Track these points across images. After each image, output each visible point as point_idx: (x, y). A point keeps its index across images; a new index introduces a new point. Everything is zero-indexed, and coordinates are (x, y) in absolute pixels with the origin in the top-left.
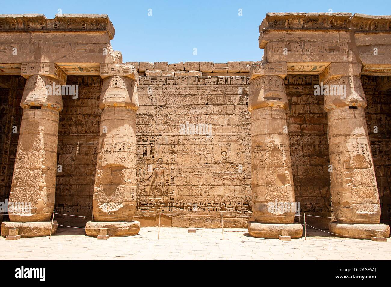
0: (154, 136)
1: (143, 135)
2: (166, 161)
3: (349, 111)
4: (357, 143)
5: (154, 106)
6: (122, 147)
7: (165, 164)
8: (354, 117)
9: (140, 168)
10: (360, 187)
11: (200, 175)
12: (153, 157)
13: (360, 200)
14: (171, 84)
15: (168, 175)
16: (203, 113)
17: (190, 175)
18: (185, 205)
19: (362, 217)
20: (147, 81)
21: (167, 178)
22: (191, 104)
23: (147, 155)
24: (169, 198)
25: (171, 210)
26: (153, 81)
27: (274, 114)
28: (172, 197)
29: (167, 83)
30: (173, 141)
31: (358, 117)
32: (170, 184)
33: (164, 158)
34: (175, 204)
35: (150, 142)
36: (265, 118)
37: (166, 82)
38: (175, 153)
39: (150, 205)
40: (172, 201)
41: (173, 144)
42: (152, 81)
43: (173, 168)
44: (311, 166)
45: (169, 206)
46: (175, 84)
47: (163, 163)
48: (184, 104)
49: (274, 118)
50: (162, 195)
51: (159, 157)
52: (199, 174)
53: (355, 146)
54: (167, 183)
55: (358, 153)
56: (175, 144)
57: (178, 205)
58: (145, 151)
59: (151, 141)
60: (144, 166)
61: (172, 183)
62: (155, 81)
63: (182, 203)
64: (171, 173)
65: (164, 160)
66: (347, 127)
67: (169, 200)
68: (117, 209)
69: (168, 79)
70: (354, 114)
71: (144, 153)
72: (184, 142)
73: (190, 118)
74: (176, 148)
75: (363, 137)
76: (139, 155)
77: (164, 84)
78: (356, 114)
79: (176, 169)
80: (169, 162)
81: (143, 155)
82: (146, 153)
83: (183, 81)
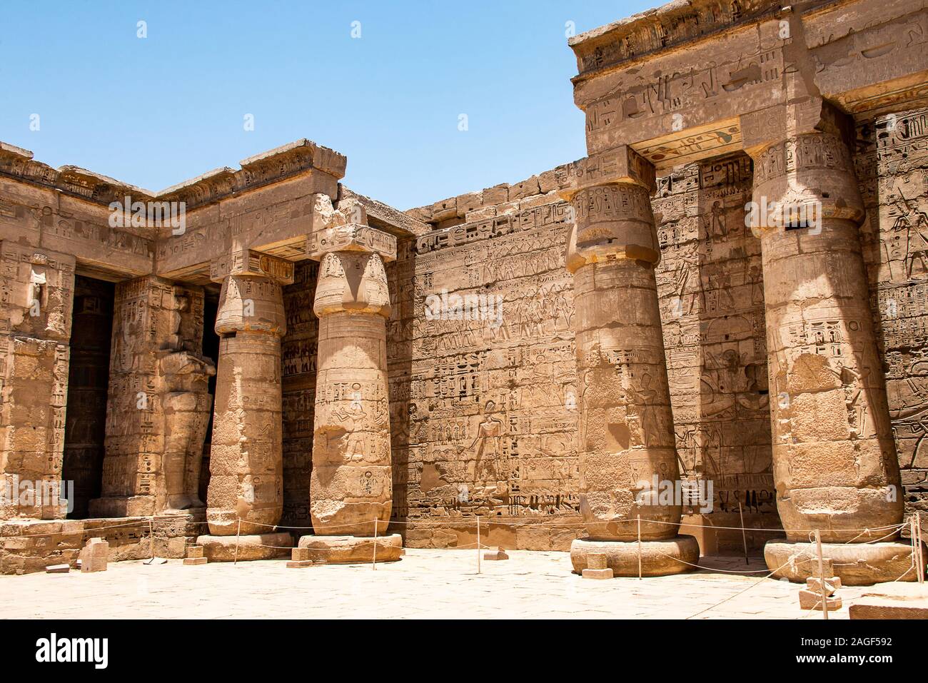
0: (477, 353)
1: (458, 354)
2: (501, 406)
3: (786, 237)
4: (804, 323)
5: (474, 288)
6: (341, 392)
7: (498, 412)
8: (797, 252)
9: (456, 426)
10: (811, 442)
11: (568, 432)
12: (477, 400)
13: (809, 478)
14: (503, 233)
15: (507, 435)
16: (568, 286)
17: (547, 433)
18: (540, 501)
19: (813, 523)
20: (460, 237)
21: (505, 442)
22: (544, 269)
23: (466, 396)
24: (510, 486)
25: (514, 513)
26: (470, 234)
27: (600, 281)
28: (516, 485)
29: (497, 232)
30: (512, 360)
31: (809, 251)
32: (510, 456)
33: (497, 400)
34: (522, 500)
35: (472, 368)
36: (582, 294)
37: (493, 232)
38: (517, 386)
39: (476, 503)
40: (517, 494)
41: (511, 367)
42: (468, 234)
43: (514, 420)
45: (510, 503)
46: (512, 232)
47: (496, 411)
48: (531, 274)
49: (601, 290)
50: (497, 480)
51: (488, 397)
52: (565, 429)
53: (798, 332)
54: (504, 453)
55: (805, 352)
56: (516, 367)
57: (528, 502)
58: (462, 388)
59: (472, 365)
60: (461, 420)
61: (514, 453)
62: (474, 233)
63: (535, 498)
64: (511, 430)
65: (497, 403)
66: (782, 283)
67: (510, 492)
68: (335, 512)
69: (499, 224)
70: (799, 245)
71: (461, 392)
72: (533, 359)
73: (542, 303)
74: (520, 375)
75: (825, 302)
76: (453, 398)
77: (491, 237)
79: (519, 422)
80: (507, 407)
81: (461, 397)
82: (465, 392)
83: (526, 220)
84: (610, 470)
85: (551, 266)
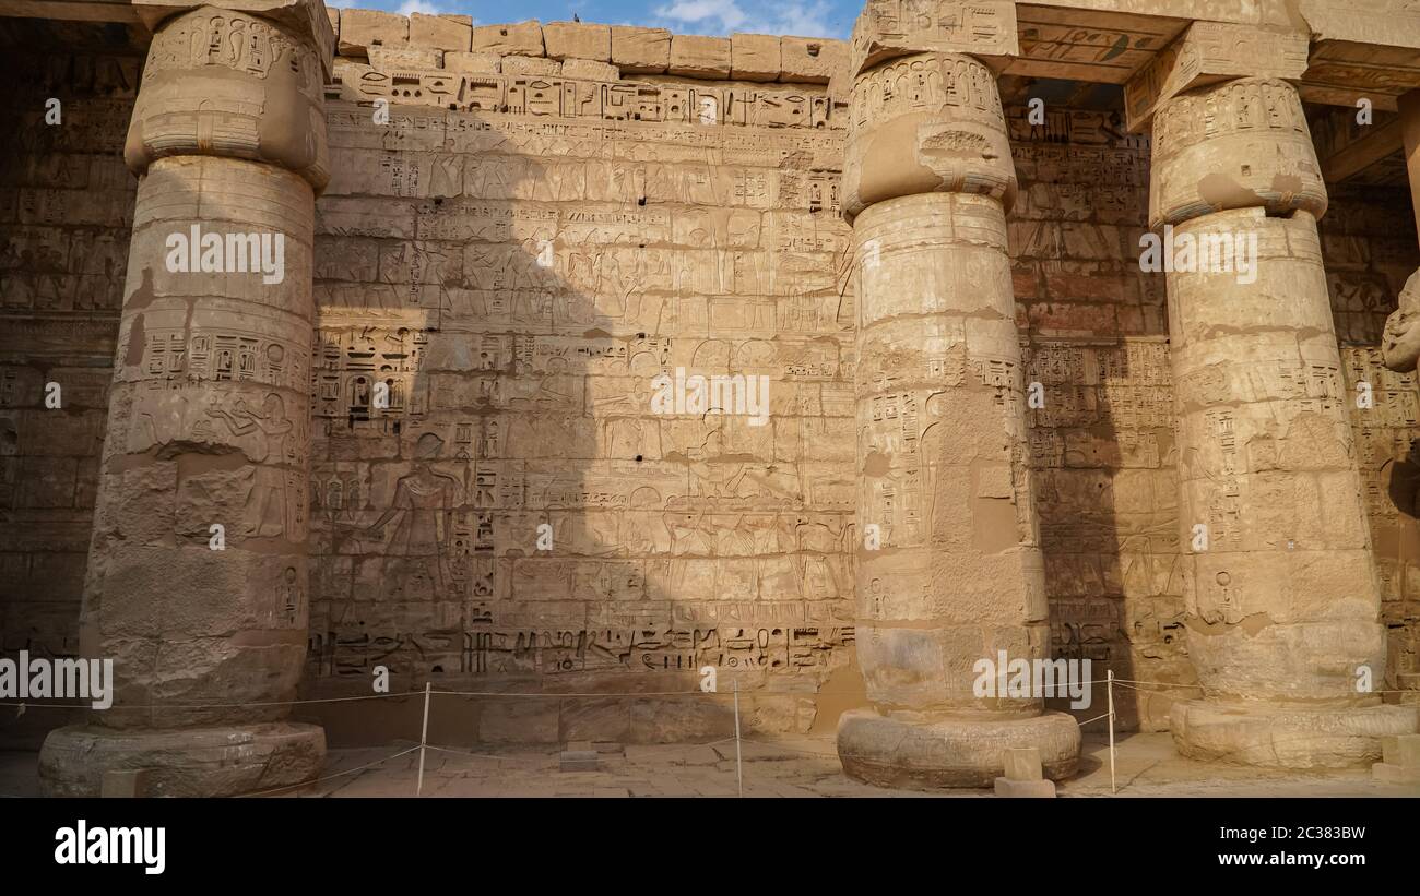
0: (402, 331)
1: (352, 329)
2: (455, 450)
3: (1268, 226)
4: (1303, 364)
5: (404, 199)
6: (237, 359)
7: (448, 460)
8: (1285, 253)
9: (334, 478)
10: (1316, 550)
11: (611, 509)
12: (397, 427)
14: (483, 107)
15: (469, 508)
16: (626, 238)
17: (565, 510)
18: (541, 642)
20: (374, 89)
21: (462, 522)
22: (574, 196)
23: (366, 419)
24: (469, 612)
25: (475, 668)
26: (401, 88)
27: (965, 227)
28: (483, 610)
29: (466, 103)
30: (491, 356)
31: (1302, 255)
32: (472, 552)
33: (449, 436)
34: (497, 642)
35: (385, 362)
36: (923, 244)
37: (460, 98)
38: (498, 412)
39: (378, 646)
40: (484, 628)
41: (486, 372)
42: (396, 87)
43: (488, 480)
44: (1067, 474)
45: (468, 647)
46: (505, 110)
47: (443, 456)
48: (544, 200)
49: (964, 242)
50: (436, 599)
51: (424, 428)
52: (605, 504)
53: (1294, 375)
54: (459, 543)
55: (1307, 407)
56: (499, 373)
57: (511, 644)
58: (358, 401)
59: (386, 356)
60: (351, 468)
61: (483, 545)
62: (412, 89)
63: (528, 636)
64: (479, 499)
65: (447, 442)
67: (468, 623)
68: (204, 670)
69: (474, 86)
70: (1287, 242)
71: (353, 410)
72: (540, 363)
74: (505, 392)
75: (1323, 337)
76: (330, 418)
77: (453, 107)
78: (1296, 241)
79: (499, 482)
80: (471, 452)
81: (352, 419)
82: (365, 410)
83: (539, 95)
84: (984, 586)
85: (590, 195)
